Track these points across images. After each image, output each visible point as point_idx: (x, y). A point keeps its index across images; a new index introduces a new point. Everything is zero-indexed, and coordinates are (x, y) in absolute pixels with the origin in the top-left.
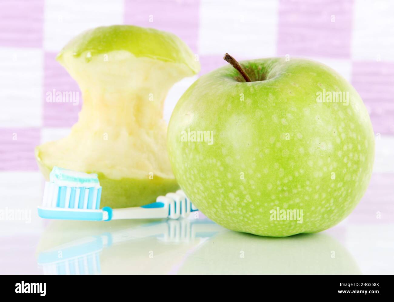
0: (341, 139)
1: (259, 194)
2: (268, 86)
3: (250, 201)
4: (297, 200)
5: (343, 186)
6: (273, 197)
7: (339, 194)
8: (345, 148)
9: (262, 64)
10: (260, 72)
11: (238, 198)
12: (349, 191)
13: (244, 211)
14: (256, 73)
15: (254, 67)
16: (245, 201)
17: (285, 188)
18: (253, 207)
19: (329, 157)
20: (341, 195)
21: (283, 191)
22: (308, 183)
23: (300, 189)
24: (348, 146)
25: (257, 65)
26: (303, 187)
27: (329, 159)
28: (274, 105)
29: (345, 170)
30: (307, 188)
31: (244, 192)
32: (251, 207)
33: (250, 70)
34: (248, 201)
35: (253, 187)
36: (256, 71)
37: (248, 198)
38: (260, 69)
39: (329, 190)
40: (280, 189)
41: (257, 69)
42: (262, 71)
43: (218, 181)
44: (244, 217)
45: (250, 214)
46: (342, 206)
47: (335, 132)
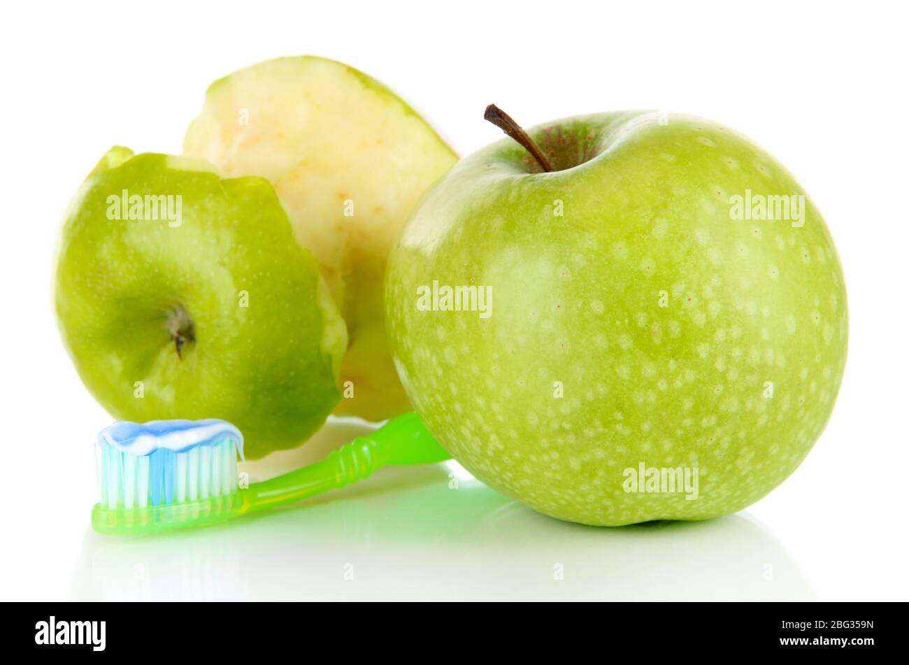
0: (708, 316)
1: (513, 434)
2: (552, 187)
3: (501, 447)
4: (599, 454)
5: (718, 424)
6: (544, 443)
7: (709, 443)
8: (720, 335)
9: (599, 127)
10: (589, 146)
11: (478, 439)
12: (742, 435)
13: (498, 469)
14: (580, 148)
15: (580, 133)
16: (491, 447)
17: (567, 426)
18: (510, 461)
19: (674, 357)
20: (717, 445)
21: (562, 431)
22: (619, 416)
23: (600, 430)
24: (727, 333)
25: (588, 129)
26: (606, 424)
27: (672, 361)
28: (549, 232)
29: (721, 388)
30: (619, 428)
31: (486, 428)
32: (505, 461)
33: (568, 142)
34: (497, 448)
35: (500, 418)
36: (581, 142)
37: (495, 442)
38: (590, 138)
39: (679, 433)
40: (555, 425)
41: (585, 138)
42: (592, 143)
43: (439, 397)
44: (501, 479)
45: (510, 475)
46: (729, 467)
47: (690, 299)
